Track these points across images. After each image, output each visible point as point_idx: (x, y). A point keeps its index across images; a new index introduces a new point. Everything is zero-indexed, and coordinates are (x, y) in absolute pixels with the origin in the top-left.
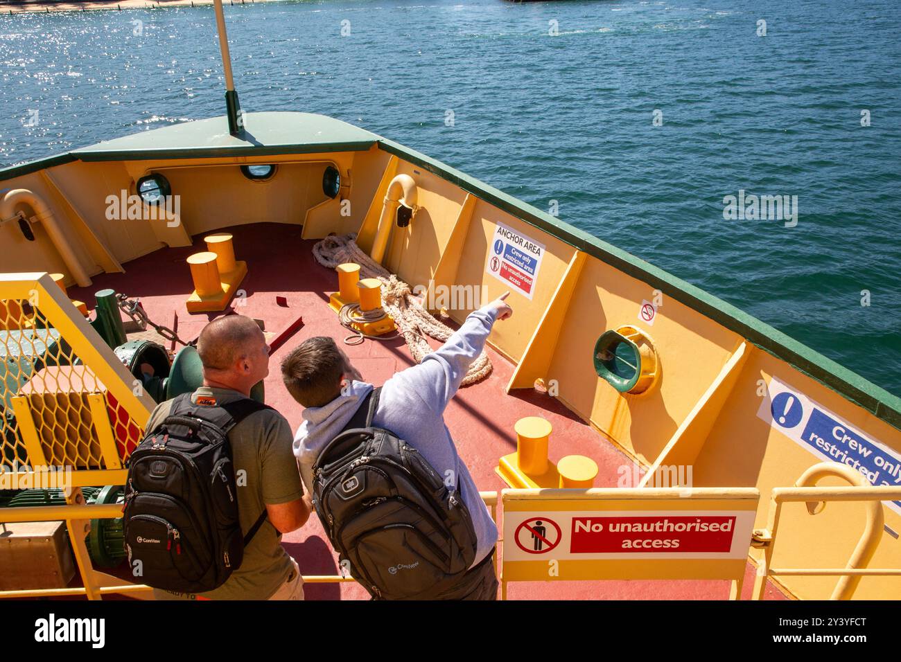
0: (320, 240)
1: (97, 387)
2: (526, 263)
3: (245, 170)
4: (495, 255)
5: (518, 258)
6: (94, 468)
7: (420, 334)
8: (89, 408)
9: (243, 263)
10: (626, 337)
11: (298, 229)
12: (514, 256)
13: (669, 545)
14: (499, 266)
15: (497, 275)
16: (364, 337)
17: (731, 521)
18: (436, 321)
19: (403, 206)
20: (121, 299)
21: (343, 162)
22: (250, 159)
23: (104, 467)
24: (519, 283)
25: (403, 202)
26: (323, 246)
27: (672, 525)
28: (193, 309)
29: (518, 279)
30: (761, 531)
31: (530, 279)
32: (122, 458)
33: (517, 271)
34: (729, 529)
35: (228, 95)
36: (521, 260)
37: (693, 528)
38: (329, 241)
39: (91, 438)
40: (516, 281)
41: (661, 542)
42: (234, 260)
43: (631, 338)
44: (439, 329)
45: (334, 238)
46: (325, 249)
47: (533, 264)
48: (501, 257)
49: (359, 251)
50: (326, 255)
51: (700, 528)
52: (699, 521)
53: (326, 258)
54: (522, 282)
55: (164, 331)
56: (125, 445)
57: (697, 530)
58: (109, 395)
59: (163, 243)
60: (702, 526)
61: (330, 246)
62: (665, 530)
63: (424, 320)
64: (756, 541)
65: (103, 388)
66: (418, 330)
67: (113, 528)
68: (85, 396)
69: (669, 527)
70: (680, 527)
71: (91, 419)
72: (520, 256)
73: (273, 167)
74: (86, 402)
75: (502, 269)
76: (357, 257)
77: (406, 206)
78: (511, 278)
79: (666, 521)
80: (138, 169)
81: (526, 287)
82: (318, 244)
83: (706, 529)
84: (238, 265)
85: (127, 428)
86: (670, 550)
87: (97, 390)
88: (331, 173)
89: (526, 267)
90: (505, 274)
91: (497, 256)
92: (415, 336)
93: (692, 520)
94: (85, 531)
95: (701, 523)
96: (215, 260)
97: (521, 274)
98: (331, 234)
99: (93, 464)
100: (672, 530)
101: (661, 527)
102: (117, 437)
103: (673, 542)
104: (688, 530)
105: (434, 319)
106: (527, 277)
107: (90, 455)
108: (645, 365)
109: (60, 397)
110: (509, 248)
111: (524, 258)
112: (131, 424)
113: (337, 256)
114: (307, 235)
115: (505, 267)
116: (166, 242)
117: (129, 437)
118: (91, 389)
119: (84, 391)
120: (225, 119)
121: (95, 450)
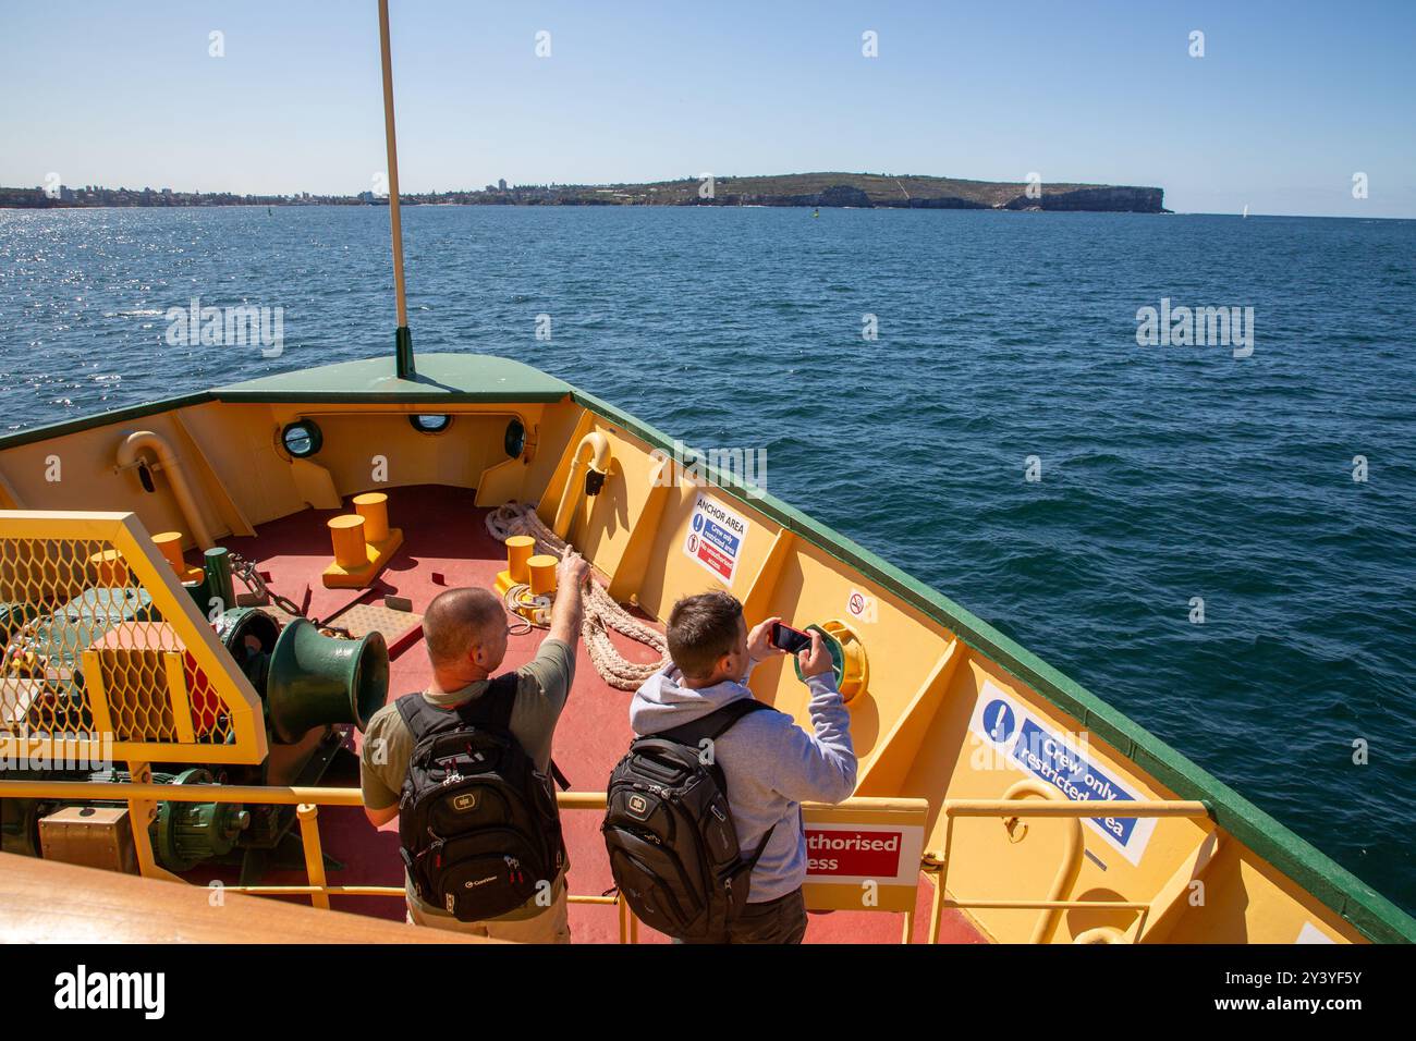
0: (496, 508)
1: (175, 645)
2: (727, 543)
3: (414, 420)
4: (694, 532)
5: (718, 537)
6: (165, 740)
7: (600, 625)
8: (164, 669)
9: (399, 532)
10: (830, 634)
11: (470, 493)
12: (714, 534)
13: (826, 866)
14: (698, 544)
15: (694, 556)
16: (532, 627)
17: (896, 838)
18: (622, 611)
19: (593, 471)
20: (234, 560)
21: (530, 415)
22: (419, 407)
23: (176, 741)
24: (718, 567)
25: (594, 465)
26: (498, 515)
27: (828, 841)
28: (331, 582)
29: (718, 562)
30: (933, 852)
31: (731, 562)
32: (197, 731)
33: (717, 552)
34: (894, 849)
35: (398, 333)
36: (722, 540)
37: (853, 846)
38: (507, 509)
39: (165, 705)
40: (716, 565)
41: (816, 862)
42: (387, 526)
43: (836, 635)
44: (624, 620)
45: (512, 506)
46: (500, 519)
47: (735, 543)
48: (699, 535)
49: (539, 523)
50: (500, 526)
51: (861, 846)
52: (859, 837)
53: (500, 530)
54: (722, 565)
55: (283, 603)
56: (201, 715)
57: (858, 848)
58: (188, 654)
59: (307, 503)
60: (864, 843)
61: (507, 516)
62: (820, 847)
63: (608, 608)
64: (929, 864)
65: (182, 647)
66: (598, 620)
67: (186, 822)
68: (161, 654)
69: (825, 844)
70: (838, 844)
71: (166, 683)
72: (721, 534)
73: (448, 418)
74: (162, 662)
75: (701, 548)
76: (535, 529)
77: (597, 470)
78: (710, 561)
79: (821, 836)
80: (285, 414)
81: (726, 572)
82: (493, 513)
83: (868, 847)
84: (391, 533)
85: (204, 695)
86: (828, 872)
87: (175, 649)
88: (515, 428)
89: (727, 548)
90: (704, 555)
91: (696, 533)
92: (593, 628)
93: (851, 835)
94: (150, 816)
95: (861, 840)
96: (362, 525)
97: (721, 555)
98: (511, 502)
99: (164, 736)
100: (828, 847)
101: (816, 844)
102: (193, 705)
103: (831, 862)
104: (847, 848)
105: (619, 608)
106: (728, 560)
107: (162, 725)
108: (848, 667)
109: (134, 654)
110: (709, 523)
111: (725, 537)
112: (210, 690)
113: (512, 528)
114: (481, 501)
115: (704, 547)
116: (311, 502)
117: (206, 706)
118: (169, 646)
119: (161, 649)
120: (392, 361)
121: (168, 719)
